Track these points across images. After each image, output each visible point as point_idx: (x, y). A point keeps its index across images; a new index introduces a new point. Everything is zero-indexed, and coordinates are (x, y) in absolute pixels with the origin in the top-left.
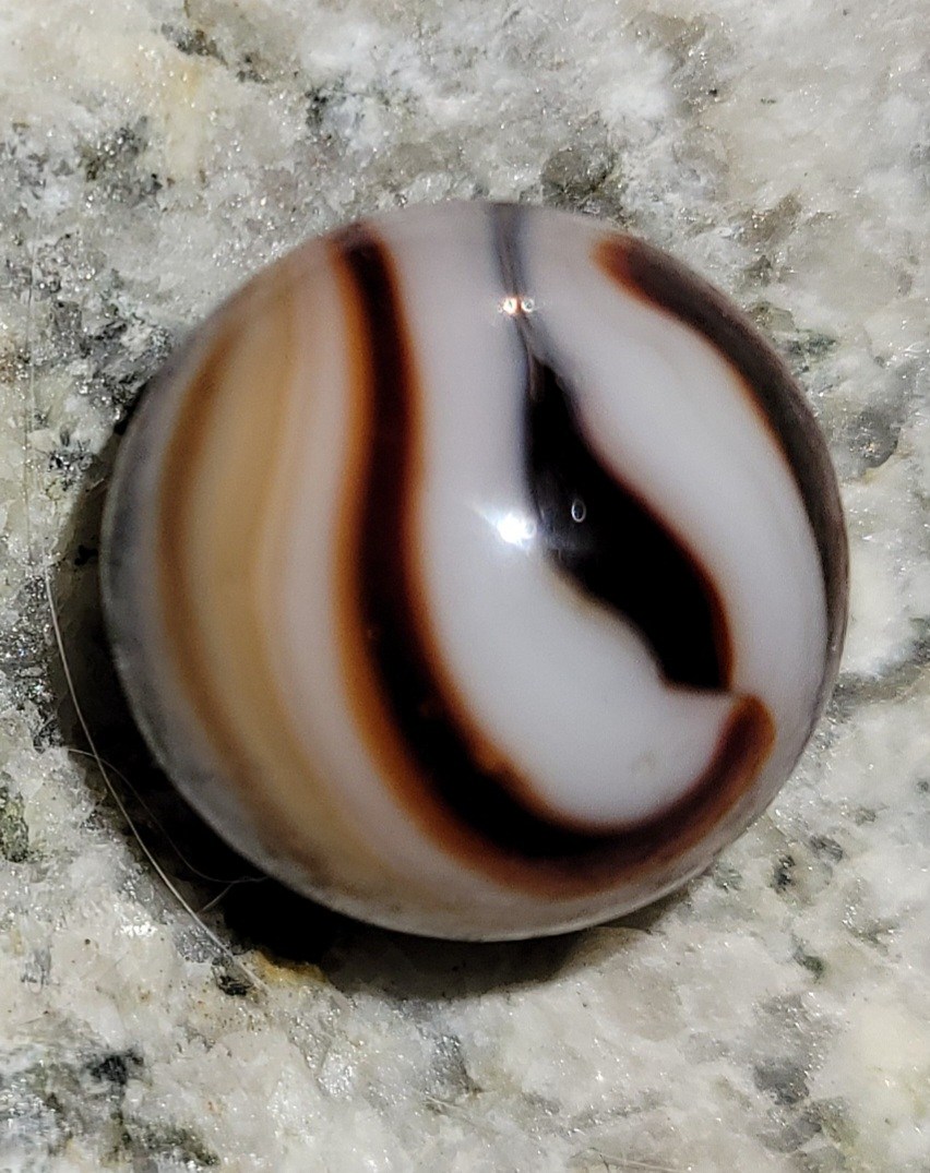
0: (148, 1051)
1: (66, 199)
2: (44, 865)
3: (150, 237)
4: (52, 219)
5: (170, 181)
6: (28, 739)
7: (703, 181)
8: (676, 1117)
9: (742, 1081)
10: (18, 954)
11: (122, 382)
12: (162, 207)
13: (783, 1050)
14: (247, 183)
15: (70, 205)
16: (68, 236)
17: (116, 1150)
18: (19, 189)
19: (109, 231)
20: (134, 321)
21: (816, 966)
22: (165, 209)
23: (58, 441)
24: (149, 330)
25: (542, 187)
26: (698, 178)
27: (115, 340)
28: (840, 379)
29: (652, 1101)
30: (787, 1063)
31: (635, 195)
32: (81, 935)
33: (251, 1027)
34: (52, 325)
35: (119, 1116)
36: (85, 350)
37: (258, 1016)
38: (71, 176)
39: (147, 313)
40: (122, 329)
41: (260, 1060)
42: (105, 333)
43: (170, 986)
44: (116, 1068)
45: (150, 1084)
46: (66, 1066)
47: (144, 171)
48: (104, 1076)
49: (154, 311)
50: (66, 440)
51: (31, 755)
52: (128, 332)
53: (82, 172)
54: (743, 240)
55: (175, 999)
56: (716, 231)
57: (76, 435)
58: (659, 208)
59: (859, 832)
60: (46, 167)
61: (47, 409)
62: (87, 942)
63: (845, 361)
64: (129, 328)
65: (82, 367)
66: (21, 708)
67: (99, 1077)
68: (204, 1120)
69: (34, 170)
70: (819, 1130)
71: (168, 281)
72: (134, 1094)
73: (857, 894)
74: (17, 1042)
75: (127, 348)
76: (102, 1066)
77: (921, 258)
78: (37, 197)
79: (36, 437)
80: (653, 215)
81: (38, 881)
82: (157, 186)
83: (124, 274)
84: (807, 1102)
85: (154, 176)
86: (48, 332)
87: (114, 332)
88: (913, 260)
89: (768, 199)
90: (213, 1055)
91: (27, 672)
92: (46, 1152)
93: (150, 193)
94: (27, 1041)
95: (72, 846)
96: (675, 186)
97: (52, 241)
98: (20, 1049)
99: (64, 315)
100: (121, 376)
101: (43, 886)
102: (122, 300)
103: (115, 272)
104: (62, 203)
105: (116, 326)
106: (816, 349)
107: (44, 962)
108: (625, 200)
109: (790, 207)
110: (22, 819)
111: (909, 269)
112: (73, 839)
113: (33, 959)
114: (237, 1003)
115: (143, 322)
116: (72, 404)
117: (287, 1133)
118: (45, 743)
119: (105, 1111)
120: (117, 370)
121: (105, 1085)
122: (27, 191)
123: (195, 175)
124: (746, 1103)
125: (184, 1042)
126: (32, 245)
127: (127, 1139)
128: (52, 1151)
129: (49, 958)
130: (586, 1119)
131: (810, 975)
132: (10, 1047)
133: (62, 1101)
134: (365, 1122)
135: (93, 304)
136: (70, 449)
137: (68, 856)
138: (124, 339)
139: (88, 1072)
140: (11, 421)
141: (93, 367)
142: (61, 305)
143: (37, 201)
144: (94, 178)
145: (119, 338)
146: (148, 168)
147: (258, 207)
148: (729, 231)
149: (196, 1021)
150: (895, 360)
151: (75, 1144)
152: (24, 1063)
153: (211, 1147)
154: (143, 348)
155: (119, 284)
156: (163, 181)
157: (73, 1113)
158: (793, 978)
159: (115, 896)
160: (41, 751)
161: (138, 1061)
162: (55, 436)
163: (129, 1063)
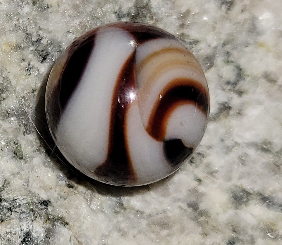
0: (52, 200)
1: (28, 10)
2: (27, 160)
3: (47, 19)
4: (25, 14)
5: (51, 6)
6: (22, 132)
7: (169, 6)
8: (170, 214)
9: (184, 206)
10: (21, 179)
11: (41, 51)
12: (50, 12)
13: (193, 199)
14: (68, 6)
15: (29, 12)
16: (29, 19)
17: (47, 220)
18: (18, 8)
19: (38, 17)
20: (44, 38)
21: (199, 181)
22: (50, 13)
23: (27, 65)
24: (47, 40)
25: (133, 7)
26: (168, 5)
27: (40, 42)
28: (200, 50)
29: (164, 212)
30: (194, 202)
31: (154, 9)
32: (36, 175)
33: (75, 195)
34: (25, 39)
35: (46, 214)
36: (33, 44)
37: (76, 192)
38: (29, 5)
39: (47, 36)
40: (41, 39)
41: (77, 202)
42: (37, 40)
43: (56, 186)
44: (46, 203)
45: (53, 206)
46: (34, 202)
47: (45, 4)
48: (43, 205)
49: (48, 35)
50: (29, 64)
51: (23, 136)
52: (42, 40)
53: (32, 4)
54: (178, 19)
55: (57, 189)
56: (172, 17)
57: (32, 63)
58: (160, 12)
59: (208, 151)
60: (24, 3)
61: (24, 58)
62: (37, 176)
63: (201, 45)
64: (43, 39)
65: (32, 48)
66: (20, 126)
67: (42, 205)
68: (65, 215)
69: (21, 4)
70: (202, 216)
71: (51, 28)
72: (50, 209)
73: (208, 165)
74: (23, 197)
75: (42, 44)
76: (42, 203)
77: (218, 23)
78: (22, 10)
79: (22, 64)
80: (158, 13)
81: (25, 163)
82: (48, 7)
83: (41, 27)
84: (199, 210)
85: (48, 5)
86: (25, 41)
87: (39, 40)
88: (216, 23)
89: (184, 9)
90: (66, 201)
91: (21, 118)
92: (31, 221)
93: (47, 9)
94: (26, 197)
95: (33, 155)
96: (163, 7)
97: (25, 20)
98: (24, 198)
99: (28, 36)
100: (41, 50)
101: (26, 164)
102: (41, 33)
103: (39, 27)
104: (27, 11)
105: (40, 39)
106: (195, 43)
107: (28, 181)
108: (152, 10)
109: (188, 12)
110: (21, 150)
111: (215, 25)
112: (33, 154)
113: (25, 181)
114: (71, 189)
115: (46, 38)
116: (31, 56)
117: (84, 218)
118: (25, 134)
119: (44, 212)
120: (40, 48)
121: (43, 207)
122: (19, 9)
123: (57, 5)
124: (185, 211)
125: (60, 198)
126: (21, 21)
127: (49, 218)
128: (32, 221)
129: (29, 180)
130: (150, 215)
131: (198, 183)
132: (22, 198)
133: (34, 210)
134: (101, 216)
135: (35, 34)
136: (30, 67)
137: (32, 158)
138: (42, 42)
139: (39, 204)
140: (17, 61)
141: (35, 48)
142: (28, 34)
143: (22, 11)
144: (34, 6)
145: (41, 41)
146: (46, 3)
147: (71, 12)
148: (175, 17)
149: (62, 194)
150: (212, 46)
151: (37, 219)
152: (25, 202)
153: (67, 221)
154: (46, 44)
155: (40, 29)
156: (50, 7)
157: (37, 212)
158: (194, 184)
159: (43, 166)
160: (24, 135)
161: (50, 202)
162: (26, 63)
163: (48, 202)
